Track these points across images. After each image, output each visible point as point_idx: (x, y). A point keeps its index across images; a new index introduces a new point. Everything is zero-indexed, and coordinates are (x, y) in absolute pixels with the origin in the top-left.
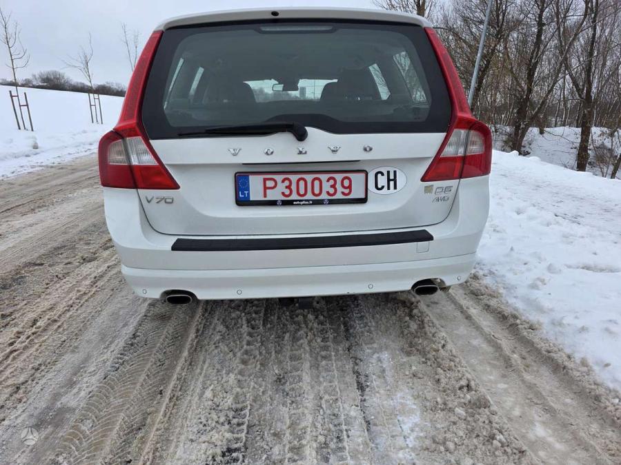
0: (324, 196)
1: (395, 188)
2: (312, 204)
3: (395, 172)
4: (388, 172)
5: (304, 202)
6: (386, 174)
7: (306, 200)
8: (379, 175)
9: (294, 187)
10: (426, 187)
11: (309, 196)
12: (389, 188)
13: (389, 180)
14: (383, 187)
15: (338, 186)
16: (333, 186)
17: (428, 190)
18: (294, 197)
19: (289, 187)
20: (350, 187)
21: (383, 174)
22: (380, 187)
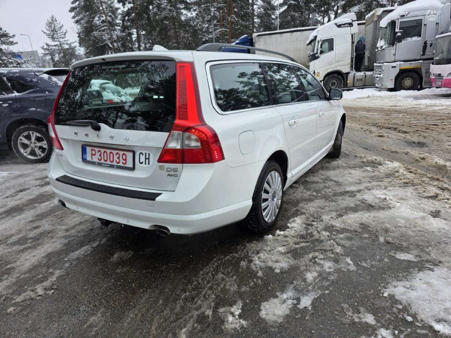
0: (114, 163)
1: (149, 164)
2: (110, 167)
3: (149, 154)
4: (146, 154)
5: (106, 165)
6: (144, 154)
7: (107, 164)
8: (141, 155)
9: (102, 155)
10: (160, 166)
11: (108, 162)
12: (146, 164)
13: (146, 159)
14: (143, 162)
15: (121, 158)
16: (118, 158)
17: (161, 168)
18: (102, 161)
19: (100, 155)
20: (126, 160)
21: (143, 155)
22: (141, 162)
